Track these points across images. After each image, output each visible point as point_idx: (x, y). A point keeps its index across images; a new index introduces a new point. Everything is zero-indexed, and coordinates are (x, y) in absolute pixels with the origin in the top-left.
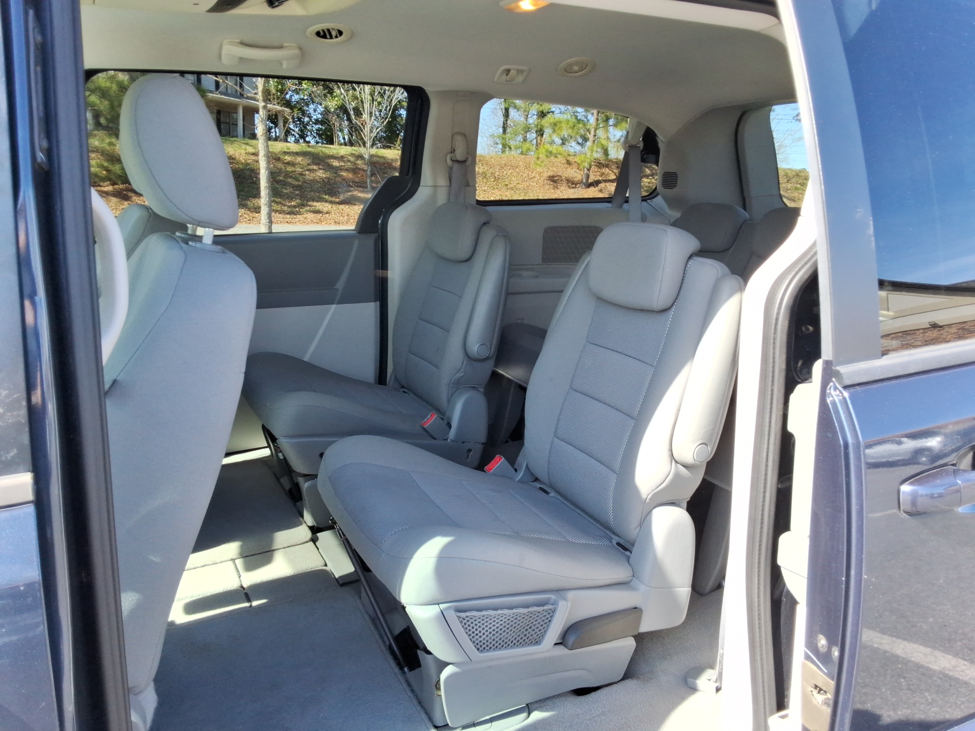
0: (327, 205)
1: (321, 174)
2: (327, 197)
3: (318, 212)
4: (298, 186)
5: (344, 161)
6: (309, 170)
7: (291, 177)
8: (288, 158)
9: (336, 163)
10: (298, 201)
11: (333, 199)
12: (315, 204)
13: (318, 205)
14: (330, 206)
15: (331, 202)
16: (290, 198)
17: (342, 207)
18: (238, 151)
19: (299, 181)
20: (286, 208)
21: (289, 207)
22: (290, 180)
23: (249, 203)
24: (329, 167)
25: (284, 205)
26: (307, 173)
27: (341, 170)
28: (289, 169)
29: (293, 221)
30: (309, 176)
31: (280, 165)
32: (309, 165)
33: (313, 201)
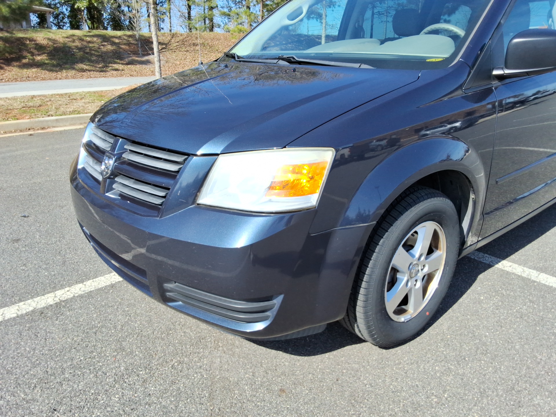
0: (120, 65)
1: (109, 47)
2: (118, 61)
3: (117, 70)
4: (99, 56)
5: (122, 39)
6: (103, 45)
7: (93, 50)
8: (88, 39)
9: (117, 41)
10: (103, 64)
11: (122, 62)
12: (113, 65)
13: (116, 66)
14: (123, 66)
15: (122, 64)
16: (97, 62)
17: (129, 66)
18: (58, 36)
19: (99, 52)
20: (98, 69)
21: (100, 68)
22: (93, 52)
23: (75, 66)
24: (113, 43)
25: (97, 67)
26: (102, 47)
27: (121, 44)
28: (91, 45)
29: (106, 75)
30: (104, 49)
31: (85, 43)
32: (102, 42)
33: (112, 63)
